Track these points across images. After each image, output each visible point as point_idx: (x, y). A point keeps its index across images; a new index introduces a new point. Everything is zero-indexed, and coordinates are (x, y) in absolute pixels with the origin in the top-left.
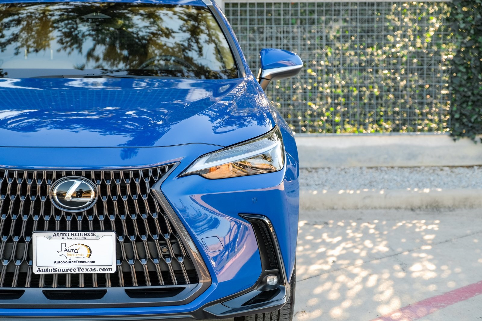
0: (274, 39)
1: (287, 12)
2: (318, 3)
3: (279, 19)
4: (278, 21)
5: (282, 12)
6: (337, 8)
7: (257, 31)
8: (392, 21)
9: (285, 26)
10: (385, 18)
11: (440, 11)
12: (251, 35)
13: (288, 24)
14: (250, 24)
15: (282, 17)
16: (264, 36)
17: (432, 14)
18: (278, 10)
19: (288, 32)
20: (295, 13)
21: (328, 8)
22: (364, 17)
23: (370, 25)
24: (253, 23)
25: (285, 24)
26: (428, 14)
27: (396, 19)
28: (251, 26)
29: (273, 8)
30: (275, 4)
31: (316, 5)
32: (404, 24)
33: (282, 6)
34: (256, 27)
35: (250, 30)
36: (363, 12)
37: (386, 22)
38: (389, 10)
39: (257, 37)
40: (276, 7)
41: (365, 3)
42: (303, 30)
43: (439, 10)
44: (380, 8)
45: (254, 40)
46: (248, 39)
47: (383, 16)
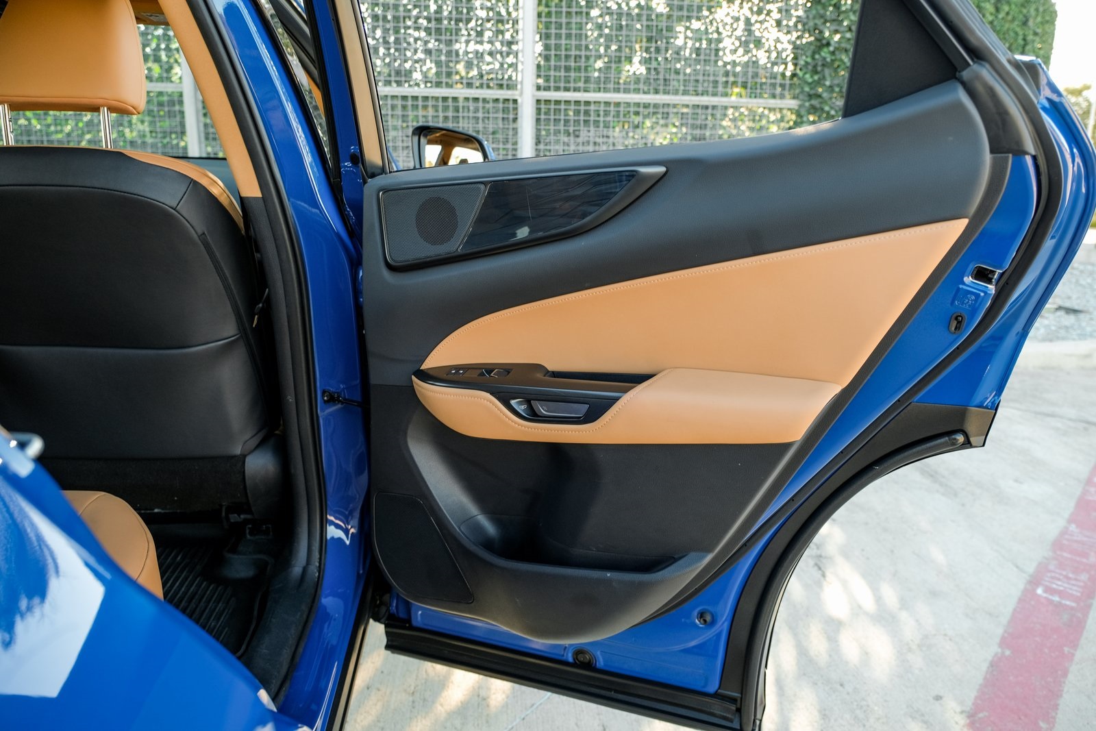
0: (591, 144)
1: (608, 113)
2: (644, 104)
3: (598, 121)
4: (596, 123)
5: (602, 113)
6: (666, 110)
7: (572, 135)
8: (728, 129)
9: (605, 130)
10: (720, 125)
11: (782, 119)
12: (566, 139)
13: (609, 127)
14: (565, 126)
15: (601, 119)
16: (580, 140)
17: (773, 122)
18: (598, 111)
19: (608, 137)
20: (618, 114)
21: (655, 110)
22: (695, 122)
23: (703, 132)
24: (569, 124)
25: (605, 127)
26: (768, 122)
27: (733, 126)
28: (566, 128)
29: (592, 107)
30: (595, 102)
31: (642, 105)
32: (741, 132)
33: (602, 105)
34: (571, 129)
35: (564, 133)
36: (695, 116)
37: (720, 129)
38: (725, 115)
39: (572, 141)
40: (595, 106)
41: (698, 106)
42: (625, 136)
43: (781, 117)
44: (715, 112)
45: (568, 145)
46: (562, 144)
47: (718, 122)
